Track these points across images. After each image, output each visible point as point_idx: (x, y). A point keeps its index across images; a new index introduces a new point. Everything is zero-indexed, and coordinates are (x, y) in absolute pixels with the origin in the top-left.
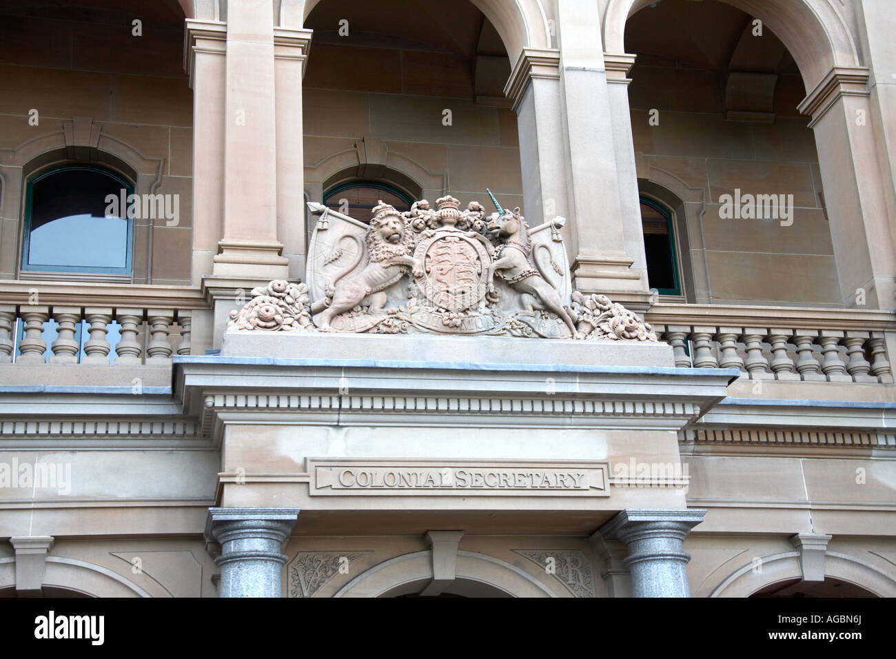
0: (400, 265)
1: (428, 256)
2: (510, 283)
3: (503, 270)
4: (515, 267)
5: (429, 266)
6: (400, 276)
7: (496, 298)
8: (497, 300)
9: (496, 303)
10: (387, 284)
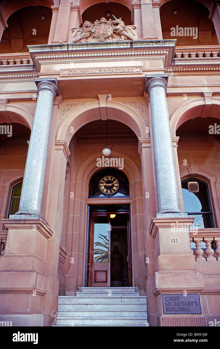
0: (89, 32)
1: (96, 29)
2: (118, 33)
3: (116, 30)
4: (119, 29)
5: (96, 30)
6: (89, 35)
7: (114, 36)
8: (114, 37)
9: (114, 38)
10: (86, 37)
